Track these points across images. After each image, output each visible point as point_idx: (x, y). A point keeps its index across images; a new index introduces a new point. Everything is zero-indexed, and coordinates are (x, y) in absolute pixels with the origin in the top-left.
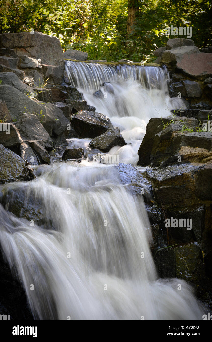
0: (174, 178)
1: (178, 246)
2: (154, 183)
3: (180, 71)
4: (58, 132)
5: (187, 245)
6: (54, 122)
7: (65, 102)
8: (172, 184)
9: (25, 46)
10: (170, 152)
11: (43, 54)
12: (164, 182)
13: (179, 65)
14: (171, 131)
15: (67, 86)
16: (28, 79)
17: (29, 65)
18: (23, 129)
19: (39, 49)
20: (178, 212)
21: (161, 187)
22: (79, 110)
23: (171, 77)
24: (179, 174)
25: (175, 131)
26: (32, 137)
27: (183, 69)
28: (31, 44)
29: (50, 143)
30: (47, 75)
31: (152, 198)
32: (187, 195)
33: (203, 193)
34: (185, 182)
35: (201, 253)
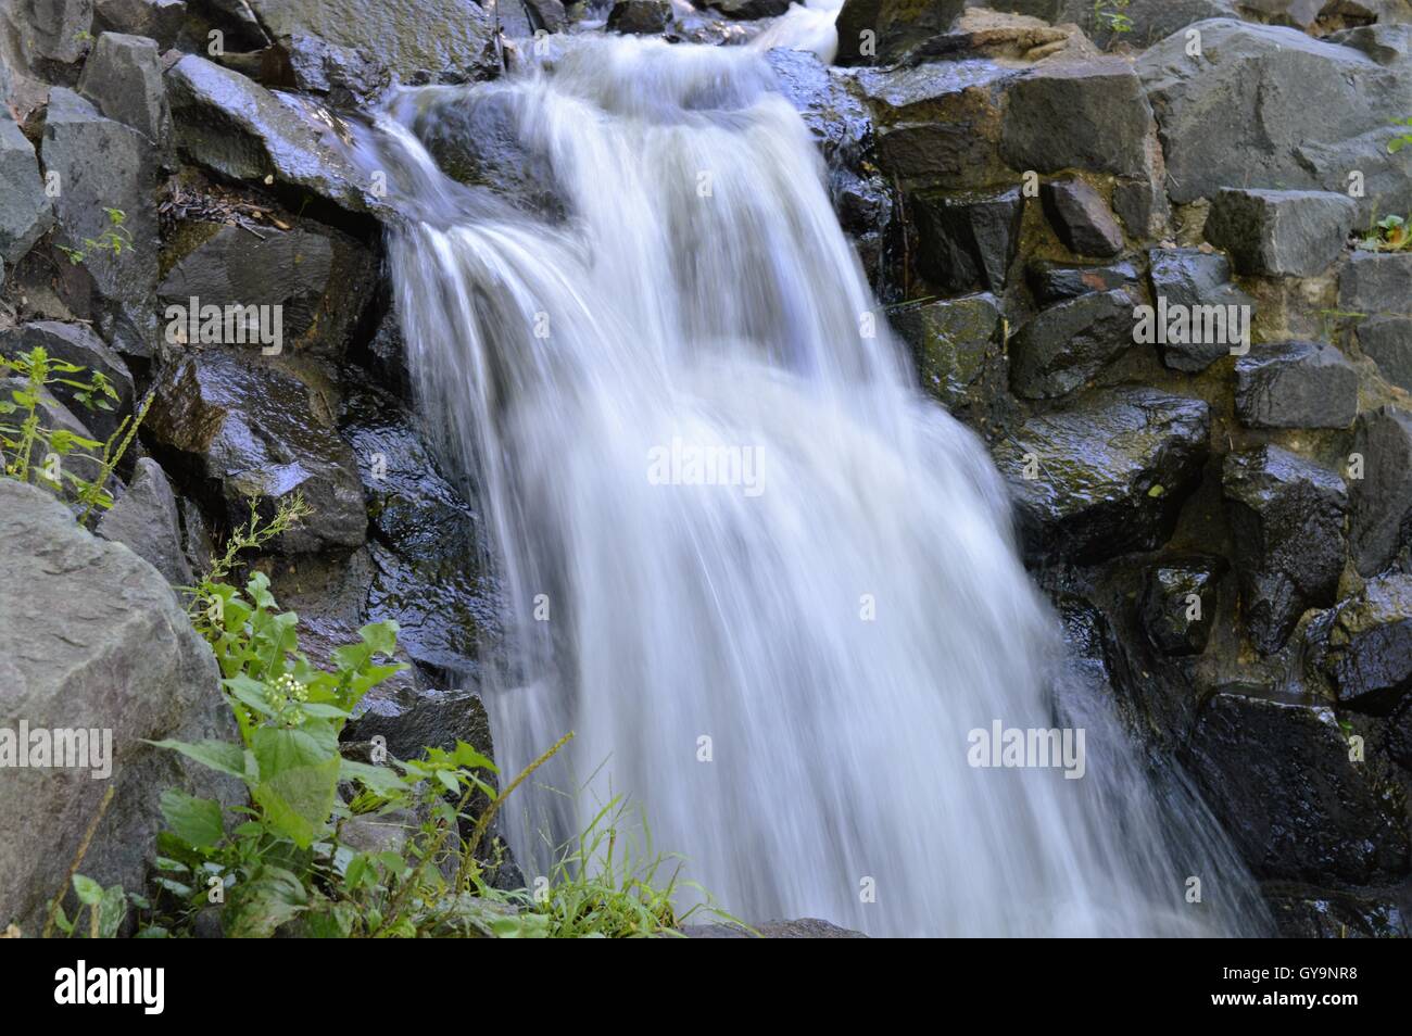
0: (937, 101)
1: (932, 301)
2: (877, 111)
5: (961, 301)
8: (932, 118)
10: (934, 24)
12: (909, 111)
20: (942, 202)
21: (898, 126)
24: (953, 90)
31: (868, 155)
32: (974, 154)
33: (1023, 149)
34: (969, 112)
35: (1000, 325)
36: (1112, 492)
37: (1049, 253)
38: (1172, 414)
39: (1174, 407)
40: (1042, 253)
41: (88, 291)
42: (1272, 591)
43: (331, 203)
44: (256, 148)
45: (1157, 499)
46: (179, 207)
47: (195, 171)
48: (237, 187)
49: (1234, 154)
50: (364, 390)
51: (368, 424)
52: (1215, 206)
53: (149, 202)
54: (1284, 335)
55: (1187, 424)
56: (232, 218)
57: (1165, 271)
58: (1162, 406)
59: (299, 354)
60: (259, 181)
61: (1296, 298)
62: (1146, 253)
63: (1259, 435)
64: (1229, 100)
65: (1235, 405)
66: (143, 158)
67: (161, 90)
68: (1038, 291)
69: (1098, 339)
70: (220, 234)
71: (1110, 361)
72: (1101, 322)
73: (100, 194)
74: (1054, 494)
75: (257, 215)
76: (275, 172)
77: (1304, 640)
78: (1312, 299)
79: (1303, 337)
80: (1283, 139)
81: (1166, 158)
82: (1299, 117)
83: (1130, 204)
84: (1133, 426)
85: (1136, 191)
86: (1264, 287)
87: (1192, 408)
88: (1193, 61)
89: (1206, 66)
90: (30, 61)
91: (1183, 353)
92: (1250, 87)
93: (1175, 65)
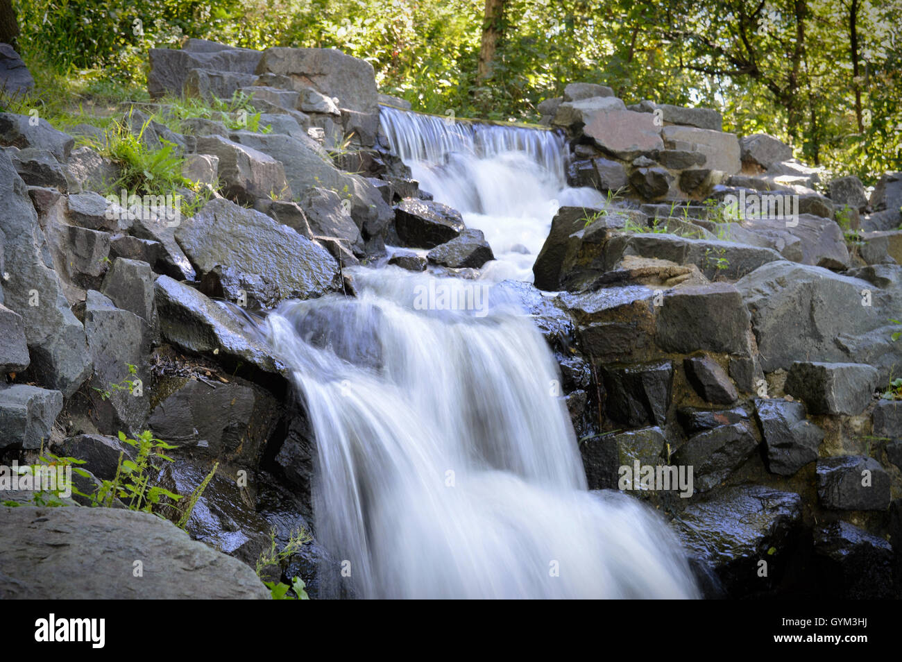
0: (616, 309)
1: (623, 432)
2: (576, 316)
3: (589, 141)
4: (371, 230)
5: (640, 432)
6: (366, 209)
7: (381, 178)
8: (613, 320)
9: (310, 72)
10: (599, 267)
11: (341, 90)
12: (597, 316)
13: (588, 130)
14: (605, 228)
15: (384, 152)
16: (313, 131)
17: (317, 107)
18: (313, 216)
19: (335, 81)
20: (622, 372)
21: (592, 325)
22: (405, 196)
23: (572, 150)
24: (625, 302)
25: (612, 229)
26: (329, 231)
27: (595, 137)
28: (322, 69)
29: (360, 246)
30: (349, 127)
31: (572, 344)
32: (640, 341)
33: (670, 339)
34: (636, 316)
35: (665, 447)
36: (746, 552)
37: (691, 402)
38: (778, 502)
39: (778, 497)
40: (686, 402)
41: (111, 417)
43: (254, 366)
44: (207, 332)
45: (773, 556)
46: (159, 368)
47: (168, 346)
48: (194, 356)
49: (798, 341)
50: (271, 488)
51: (274, 509)
52: (791, 372)
53: (145, 363)
54: (841, 452)
55: (788, 508)
56: (193, 375)
57: (767, 412)
58: (771, 497)
59: (231, 464)
60: (209, 353)
61: (847, 428)
62: (752, 402)
63: (836, 514)
64: (795, 308)
65: (818, 495)
66: (144, 335)
67: (153, 294)
68: (686, 426)
69: (728, 454)
70: (187, 384)
71: (736, 469)
72: (729, 444)
73: (118, 357)
74: (708, 553)
75: (208, 373)
76: (220, 346)
78: (857, 430)
79: (852, 453)
80: (828, 332)
81: (758, 344)
82: (836, 319)
83: (741, 372)
84: (755, 510)
85: (743, 363)
86: (828, 422)
87: (790, 498)
88: (770, 285)
89: (779, 288)
90: (71, 275)
91: (780, 464)
92: (807, 301)
93: (760, 287)
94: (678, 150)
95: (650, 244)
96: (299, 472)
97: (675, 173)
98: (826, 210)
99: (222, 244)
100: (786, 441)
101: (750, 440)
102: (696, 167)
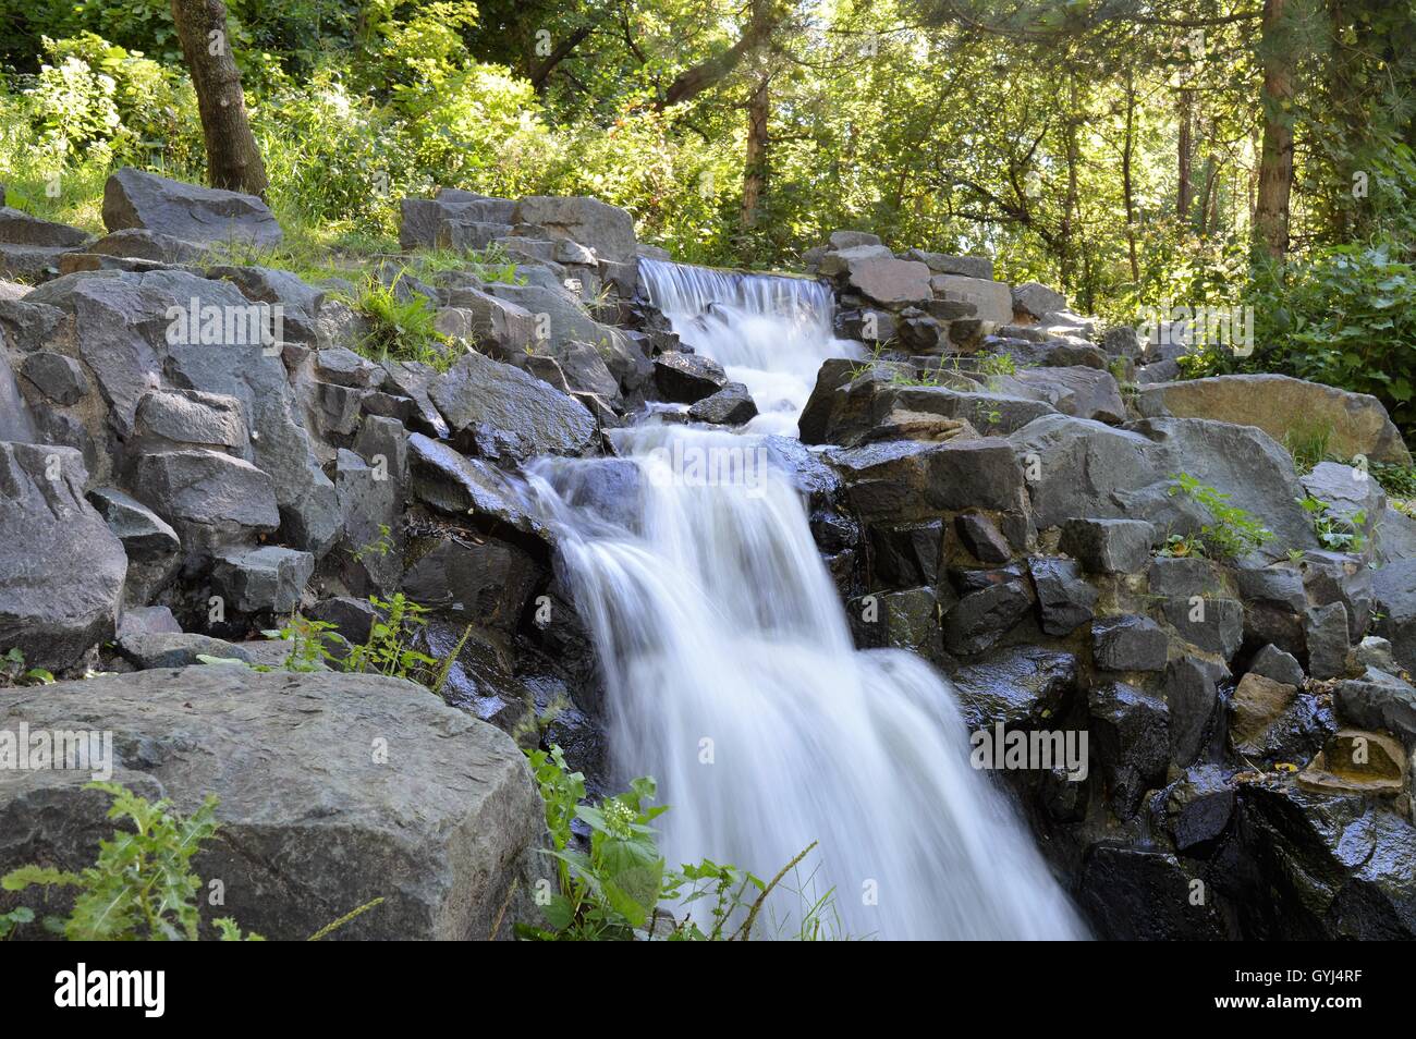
0: (884, 465)
1: (894, 591)
2: (843, 473)
3: (856, 291)
4: (631, 385)
5: (910, 592)
6: (625, 363)
7: (640, 330)
8: (881, 476)
9: (566, 222)
10: (867, 421)
11: (598, 239)
12: (865, 472)
13: (854, 280)
14: (873, 381)
15: (643, 303)
16: (570, 283)
17: (574, 258)
18: (570, 371)
19: (592, 231)
20: (891, 530)
21: (859, 482)
22: (665, 349)
23: (838, 300)
24: (894, 458)
25: (880, 382)
26: (586, 386)
27: (862, 287)
28: (578, 218)
29: (619, 402)
30: (606, 278)
31: (839, 501)
32: (909, 498)
33: (941, 495)
34: (906, 473)
35: (936, 608)
36: (1020, 715)
37: (963, 561)
38: (1053, 663)
39: (1053, 658)
40: (957, 561)
41: (363, 579)
42: (1125, 778)
43: (510, 526)
44: (462, 491)
45: (1047, 719)
46: (413, 529)
47: (421, 506)
48: (448, 517)
49: (1073, 497)
50: (529, 652)
51: (531, 674)
52: (1066, 529)
53: (398, 523)
54: (1117, 611)
55: (1063, 669)
56: (447, 536)
57: (1040, 571)
58: (1045, 658)
59: (487, 627)
60: (464, 513)
61: (1123, 586)
62: (1026, 560)
63: (1112, 675)
64: (1069, 463)
65: (1093, 656)
66: (397, 495)
67: (405, 453)
68: (957, 586)
69: (1001, 615)
70: (441, 545)
71: (1009, 629)
72: (1002, 603)
73: (370, 518)
74: (980, 716)
75: (463, 534)
76: (475, 506)
77: (1149, 810)
78: (1133, 588)
79: (1128, 612)
80: (1103, 489)
81: (1032, 500)
82: (1112, 474)
83: (1013, 528)
84: (1028, 671)
85: (1016, 520)
86: (1103, 581)
87: (1065, 659)
88: (1044, 439)
89: (1052, 442)
90: (322, 433)
91: (1055, 624)
92: (1081, 455)
93: (1032, 442)
94: (948, 300)
95: (919, 397)
96: (558, 636)
97: (945, 323)
98: (1101, 361)
99: (476, 400)
100: (1061, 600)
101: (1024, 600)
102: (966, 318)
